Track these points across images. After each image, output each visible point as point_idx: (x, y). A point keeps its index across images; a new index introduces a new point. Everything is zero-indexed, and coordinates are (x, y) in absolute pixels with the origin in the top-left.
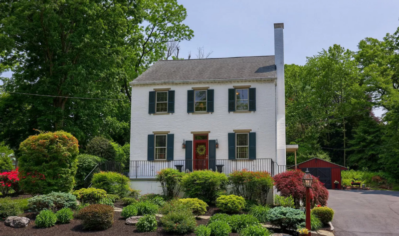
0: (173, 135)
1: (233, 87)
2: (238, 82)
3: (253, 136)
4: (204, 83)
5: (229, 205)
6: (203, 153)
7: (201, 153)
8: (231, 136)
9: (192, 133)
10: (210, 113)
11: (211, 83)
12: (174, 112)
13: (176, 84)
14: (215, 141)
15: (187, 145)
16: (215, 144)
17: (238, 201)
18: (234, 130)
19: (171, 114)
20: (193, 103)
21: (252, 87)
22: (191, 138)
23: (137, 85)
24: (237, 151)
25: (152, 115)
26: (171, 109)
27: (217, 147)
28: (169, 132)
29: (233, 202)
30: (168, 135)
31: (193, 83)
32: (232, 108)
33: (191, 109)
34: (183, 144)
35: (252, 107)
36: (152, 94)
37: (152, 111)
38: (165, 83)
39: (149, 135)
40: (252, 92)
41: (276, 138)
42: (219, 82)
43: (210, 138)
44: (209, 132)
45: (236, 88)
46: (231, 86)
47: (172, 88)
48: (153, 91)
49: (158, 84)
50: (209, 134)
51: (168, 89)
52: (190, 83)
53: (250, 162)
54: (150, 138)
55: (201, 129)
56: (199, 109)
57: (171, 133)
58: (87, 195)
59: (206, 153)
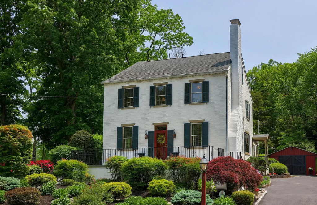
0: (137, 127)
1: (189, 81)
2: (193, 76)
3: (206, 125)
4: (163, 79)
5: (156, 188)
6: (163, 142)
7: (162, 142)
8: (187, 126)
9: (153, 124)
10: (169, 106)
11: (170, 78)
12: (138, 106)
13: (140, 81)
14: (173, 131)
15: (149, 135)
16: (172, 134)
17: (166, 184)
18: (189, 121)
19: (136, 108)
20: (154, 98)
21: (206, 80)
22: (152, 129)
23: (108, 84)
24: (192, 140)
25: (121, 109)
26: (136, 104)
27: (175, 137)
28: (135, 124)
29: (160, 186)
30: (133, 127)
31: (155, 79)
32: (188, 100)
33: (152, 103)
34: (146, 134)
35: (205, 99)
36: (120, 91)
37: (120, 106)
38: (131, 81)
39: (118, 128)
40: (206, 85)
41: (227, 127)
42: (176, 78)
43: (169, 128)
44: (168, 123)
45: (191, 82)
46: (187, 81)
47: (137, 85)
48: (121, 88)
49: (125, 82)
50: (168, 125)
51: (134, 86)
52: (152, 80)
53: (203, 150)
54: (119, 129)
55: (161, 121)
56: (160, 103)
57: (136, 125)
58: (34, 179)
59: (165, 143)
